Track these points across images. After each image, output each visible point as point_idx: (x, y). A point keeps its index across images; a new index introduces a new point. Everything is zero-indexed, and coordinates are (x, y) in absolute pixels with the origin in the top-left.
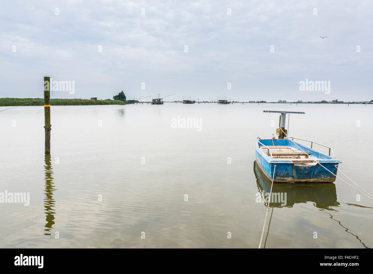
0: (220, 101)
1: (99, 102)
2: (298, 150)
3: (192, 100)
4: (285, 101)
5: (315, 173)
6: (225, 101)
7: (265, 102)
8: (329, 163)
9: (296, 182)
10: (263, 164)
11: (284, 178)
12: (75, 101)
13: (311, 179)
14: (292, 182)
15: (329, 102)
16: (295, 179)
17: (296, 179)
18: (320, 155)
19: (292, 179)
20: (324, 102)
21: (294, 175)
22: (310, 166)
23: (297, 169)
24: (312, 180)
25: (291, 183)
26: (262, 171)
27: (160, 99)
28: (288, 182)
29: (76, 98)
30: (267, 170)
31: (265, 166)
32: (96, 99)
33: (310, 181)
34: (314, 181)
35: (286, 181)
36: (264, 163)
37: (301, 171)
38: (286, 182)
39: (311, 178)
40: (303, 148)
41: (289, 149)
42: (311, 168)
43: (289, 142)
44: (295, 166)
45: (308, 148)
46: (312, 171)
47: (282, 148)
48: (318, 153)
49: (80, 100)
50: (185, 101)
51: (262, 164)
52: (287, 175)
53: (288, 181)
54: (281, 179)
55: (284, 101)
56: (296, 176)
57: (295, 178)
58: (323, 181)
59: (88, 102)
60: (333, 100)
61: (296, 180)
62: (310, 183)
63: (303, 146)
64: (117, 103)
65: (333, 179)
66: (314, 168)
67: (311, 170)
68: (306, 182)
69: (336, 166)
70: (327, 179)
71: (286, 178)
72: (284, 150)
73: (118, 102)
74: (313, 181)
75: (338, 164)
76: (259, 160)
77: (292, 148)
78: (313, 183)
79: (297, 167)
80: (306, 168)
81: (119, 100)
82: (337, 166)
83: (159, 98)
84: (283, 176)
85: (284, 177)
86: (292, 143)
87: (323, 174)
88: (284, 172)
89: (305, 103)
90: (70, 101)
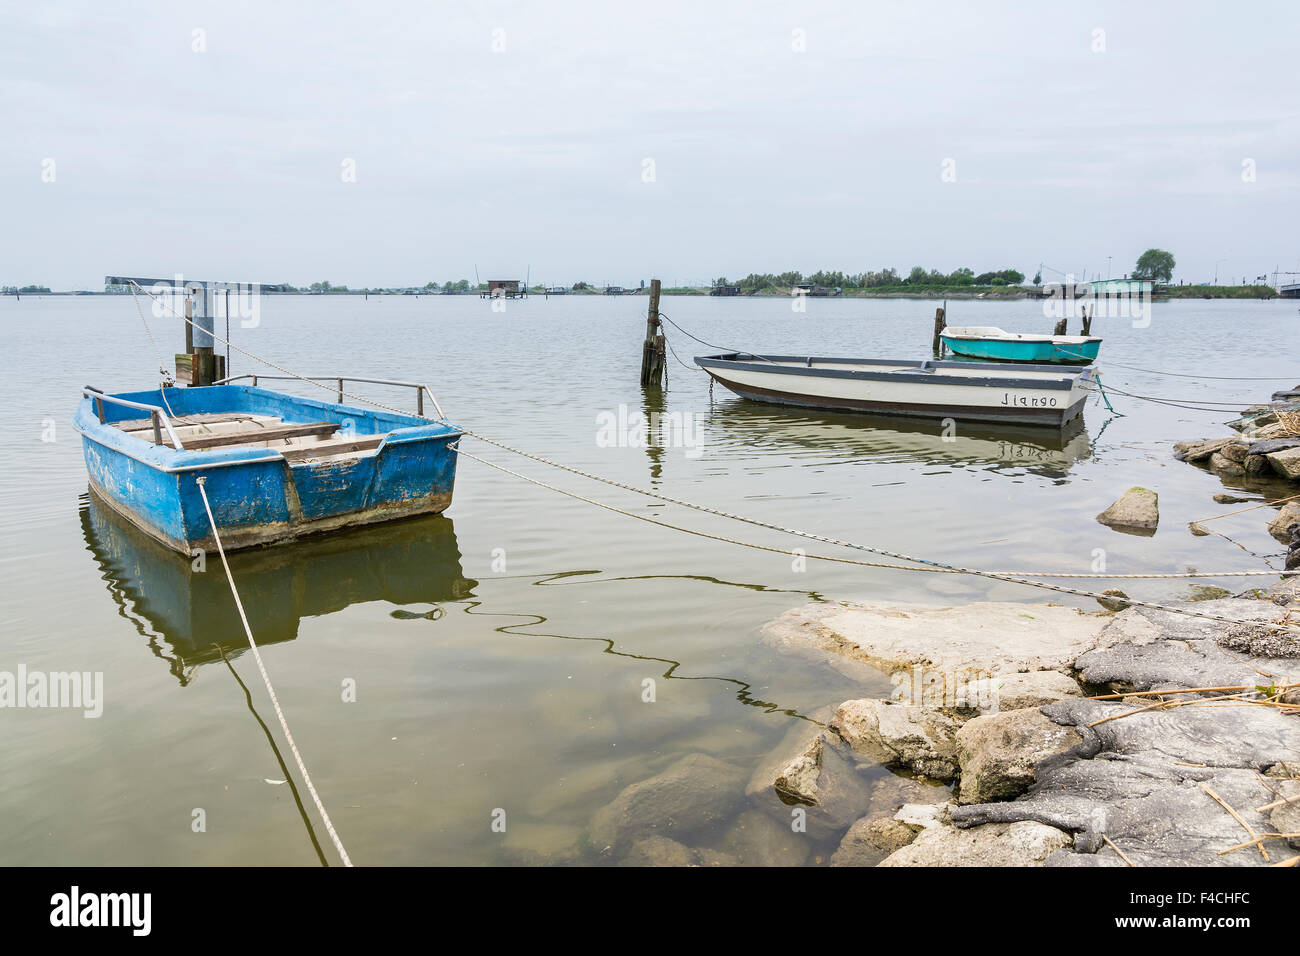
2: (283, 420)
5: (378, 487)
8: (427, 441)
9: (302, 538)
10: (131, 487)
11: (249, 529)
13: (364, 513)
14: (282, 539)
15: (302, 289)
16: (296, 523)
17: (303, 523)
18: (380, 420)
19: (285, 529)
21: (291, 506)
22: (356, 462)
23: (304, 480)
24: (366, 517)
25: (283, 546)
26: (129, 523)
28: (267, 543)
30: (155, 509)
31: (142, 495)
33: (359, 523)
34: (375, 517)
35: (259, 542)
36: (136, 483)
37: (322, 485)
38: (258, 545)
39: (360, 511)
40: (306, 410)
41: (245, 422)
42: (360, 469)
43: (242, 396)
44: (295, 469)
45: (324, 404)
46: (364, 480)
47: (213, 420)
48: (373, 413)
51: (124, 491)
52: (262, 515)
53: (268, 537)
54: (234, 537)
56: (301, 510)
57: (296, 519)
58: (406, 512)
61: (303, 529)
62: (361, 528)
63: (301, 400)
65: (445, 495)
66: (372, 469)
67: (361, 475)
68: (344, 528)
69: (451, 446)
70: (421, 501)
71: (255, 530)
72: (223, 425)
74: (371, 518)
75: (457, 437)
76: (108, 477)
77: (257, 418)
78: (370, 526)
79: (300, 475)
80: (339, 470)
82: (457, 444)
84: (242, 520)
85: (244, 526)
86: (251, 398)
87: (408, 487)
88: (247, 504)
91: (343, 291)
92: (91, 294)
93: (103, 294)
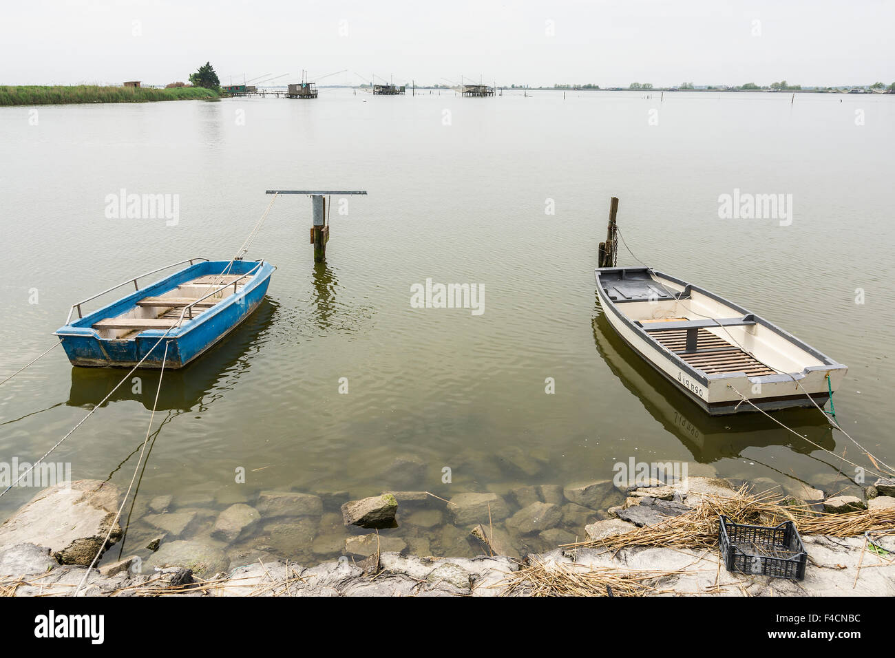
0: (467, 86)
1: (146, 94)
3: (398, 85)
4: (649, 85)
5: (141, 353)
6: (481, 88)
7: (596, 88)
12: (83, 91)
14: (105, 366)
15: (764, 88)
16: (109, 361)
17: (112, 361)
19: (105, 362)
20: (750, 88)
21: (105, 355)
22: (127, 342)
23: (106, 345)
27: (308, 85)
28: (100, 367)
29: (84, 84)
32: (136, 84)
35: (96, 365)
37: (115, 348)
39: (136, 361)
42: (129, 345)
46: (133, 350)
49: (96, 88)
50: (378, 87)
52: (94, 355)
53: (99, 364)
54: (86, 362)
55: (644, 85)
56: (109, 357)
59: (117, 96)
60: (774, 82)
64: (195, 94)
65: (176, 364)
66: (135, 345)
71: (93, 361)
73: (198, 93)
74: (142, 365)
79: (103, 343)
80: (120, 344)
81: (202, 86)
83: (305, 82)
84: (88, 356)
87: (156, 356)
89: (701, 90)
90: (69, 93)
91: (797, 89)
92: (621, 90)
93: (628, 90)
